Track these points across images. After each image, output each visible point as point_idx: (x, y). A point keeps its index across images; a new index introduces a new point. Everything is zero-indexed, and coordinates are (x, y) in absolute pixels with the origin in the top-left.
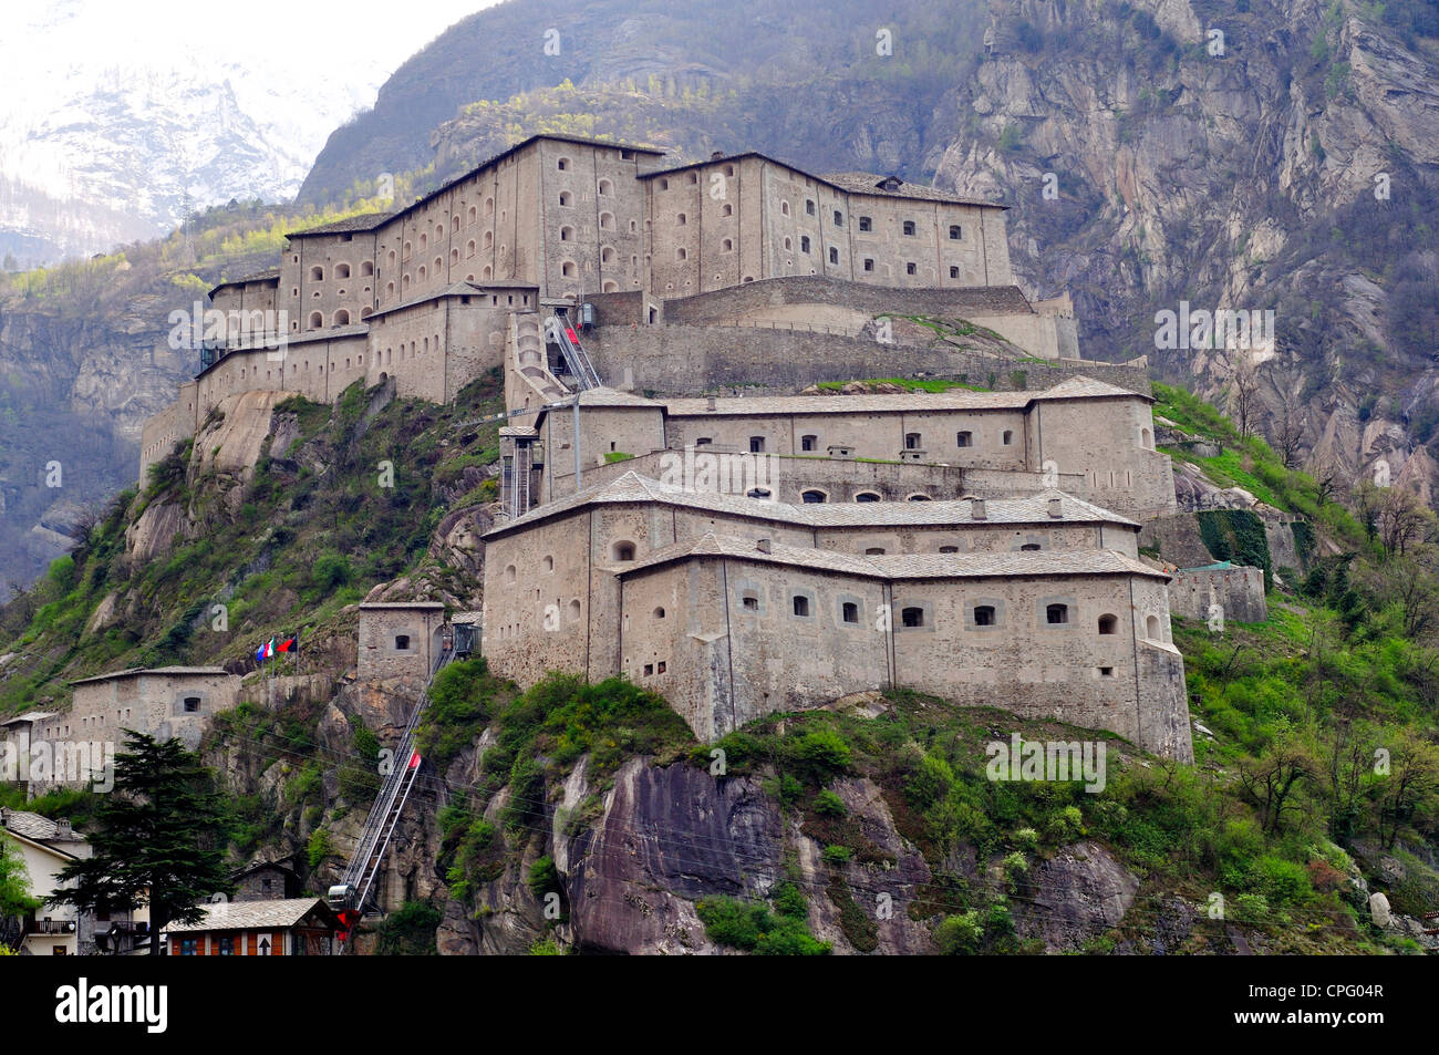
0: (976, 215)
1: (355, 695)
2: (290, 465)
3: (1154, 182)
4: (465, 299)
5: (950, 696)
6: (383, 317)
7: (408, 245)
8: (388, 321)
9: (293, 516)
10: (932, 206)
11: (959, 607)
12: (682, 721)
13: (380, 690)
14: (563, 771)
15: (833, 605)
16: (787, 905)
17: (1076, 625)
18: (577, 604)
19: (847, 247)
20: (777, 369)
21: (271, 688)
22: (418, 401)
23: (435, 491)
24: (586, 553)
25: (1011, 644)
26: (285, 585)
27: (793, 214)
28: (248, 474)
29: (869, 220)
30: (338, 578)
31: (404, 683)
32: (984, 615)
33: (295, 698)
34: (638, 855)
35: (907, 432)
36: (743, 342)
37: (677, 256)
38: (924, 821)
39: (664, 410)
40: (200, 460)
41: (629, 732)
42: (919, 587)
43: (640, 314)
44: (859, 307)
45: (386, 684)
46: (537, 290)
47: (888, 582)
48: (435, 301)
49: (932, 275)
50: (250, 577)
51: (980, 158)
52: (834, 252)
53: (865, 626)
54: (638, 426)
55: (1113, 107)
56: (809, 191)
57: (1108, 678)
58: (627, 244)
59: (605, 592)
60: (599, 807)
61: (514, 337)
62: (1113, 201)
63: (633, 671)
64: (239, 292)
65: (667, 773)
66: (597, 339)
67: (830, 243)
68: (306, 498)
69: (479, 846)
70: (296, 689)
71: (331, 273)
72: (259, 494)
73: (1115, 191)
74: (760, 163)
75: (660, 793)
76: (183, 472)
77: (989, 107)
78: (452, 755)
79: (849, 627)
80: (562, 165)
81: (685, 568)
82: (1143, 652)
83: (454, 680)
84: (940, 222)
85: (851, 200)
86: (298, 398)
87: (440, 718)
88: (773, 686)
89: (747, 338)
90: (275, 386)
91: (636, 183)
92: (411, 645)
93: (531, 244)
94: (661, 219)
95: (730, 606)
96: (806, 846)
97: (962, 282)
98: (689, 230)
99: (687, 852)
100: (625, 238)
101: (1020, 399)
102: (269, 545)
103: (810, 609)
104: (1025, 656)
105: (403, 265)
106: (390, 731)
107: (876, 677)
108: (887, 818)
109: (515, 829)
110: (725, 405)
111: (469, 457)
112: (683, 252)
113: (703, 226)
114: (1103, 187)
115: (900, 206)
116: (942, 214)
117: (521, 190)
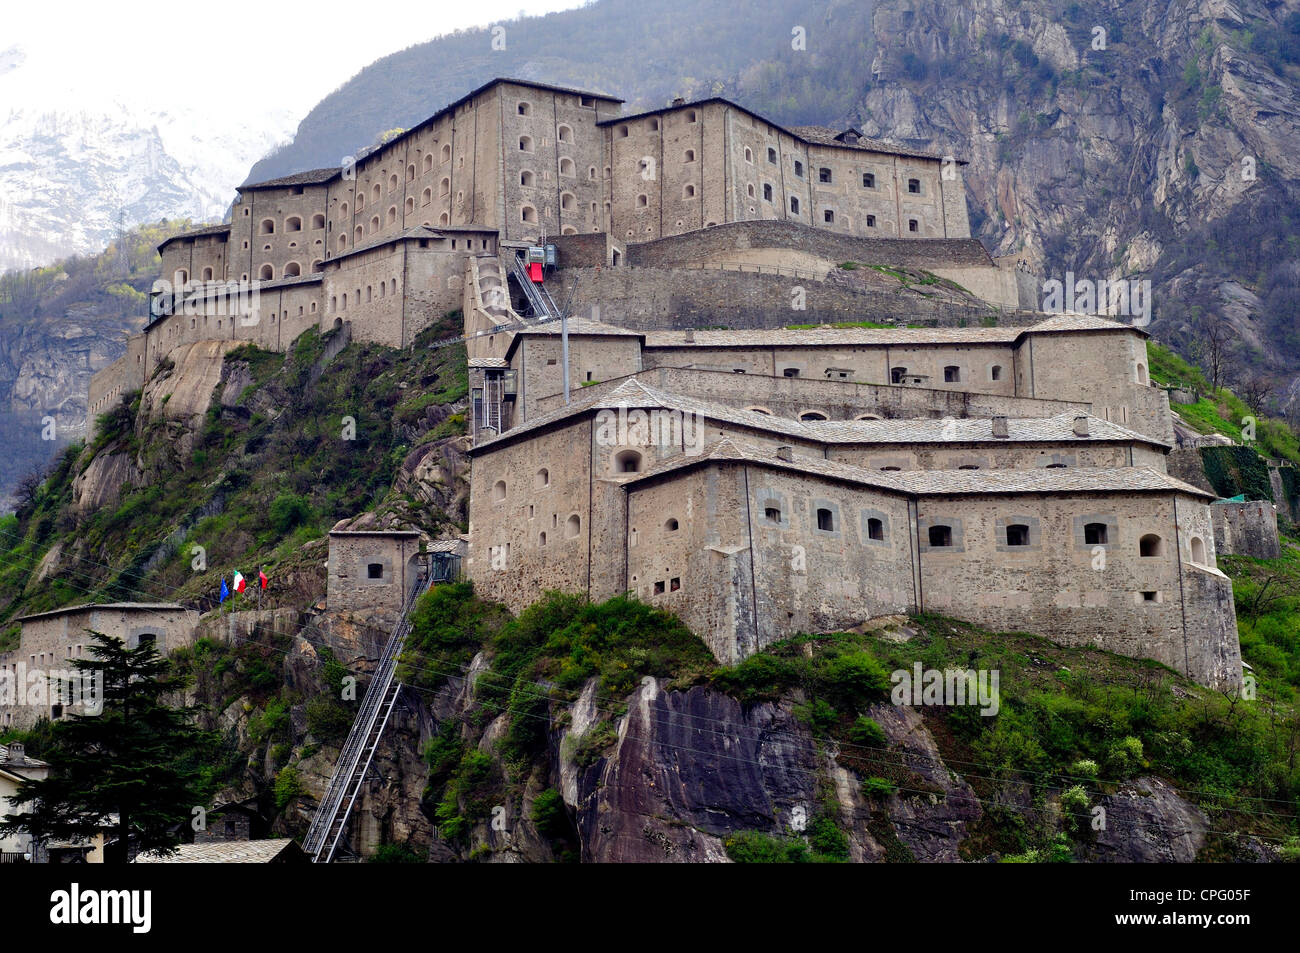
0: (933, 169)
1: (325, 626)
2: (242, 412)
3: (1033, 199)
4: (424, 243)
5: (981, 621)
6: (338, 262)
7: (361, 196)
8: (344, 266)
9: (247, 459)
10: (891, 159)
11: (990, 525)
12: (699, 641)
13: (351, 621)
14: (569, 695)
15: (858, 519)
16: (824, 843)
17: (1117, 547)
18: (576, 520)
19: (807, 197)
20: (744, 312)
21: (232, 623)
22: (375, 346)
23: (397, 430)
24: (587, 465)
25: (1047, 566)
26: (240, 527)
27: (756, 161)
28: (199, 421)
29: (829, 171)
30: (296, 518)
31: (377, 614)
32: (1017, 535)
33: (257, 634)
34: (658, 785)
35: (893, 365)
36: (709, 284)
37: (637, 202)
38: (971, 751)
39: (641, 340)
40: (150, 408)
41: (643, 653)
42: (947, 504)
43: (604, 257)
44: (823, 254)
45: (357, 615)
46: (496, 234)
47: (913, 498)
48: (393, 245)
49: (891, 227)
50: (203, 520)
52: (795, 202)
53: (890, 545)
54: (615, 355)
55: (994, 130)
56: (771, 140)
57: (1152, 604)
58: (587, 191)
59: (608, 505)
60: (612, 733)
61: (475, 278)
62: (995, 217)
63: (641, 588)
64: (188, 246)
65: (686, 698)
66: (560, 282)
67: (791, 193)
68: (260, 441)
69: (474, 779)
70: (258, 624)
72: (210, 440)
73: (996, 208)
74: (723, 108)
75: (679, 720)
76: (132, 422)
77: (876, 131)
78: (439, 683)
79: (874, 545)
80: (522, 110)
81: (702, 475)
82: (1189, 576)
83: (439, 604)
84: (899, 176)
85: (811, 152)
86: (250, 345)
87: (425, 642)
88: (797, 605)
89: (713, 280)
90: (227, 336)
91: (596, 130)
92: (385, 574)
93: (490, 188)
94: (622, 165)
95: (752, 516)
96: (843, 776)
97: (921, 234)
99: (711, 782)
100: (584, 184)
101: (1010, 334)
102: (222, 488)
103: (835, 523)
104: (1062, 580)
105: (356, 216)
106: (362, 664)
107: (903, 600)
108: (931, 748)
109: (516, 759)
110: (702, 338)
111: (432, 396)
112: (643, 199)
113: (665, 172)
114: (985, 204)
115: (860, 159)
116: (901, 167)
117: (480, 135)
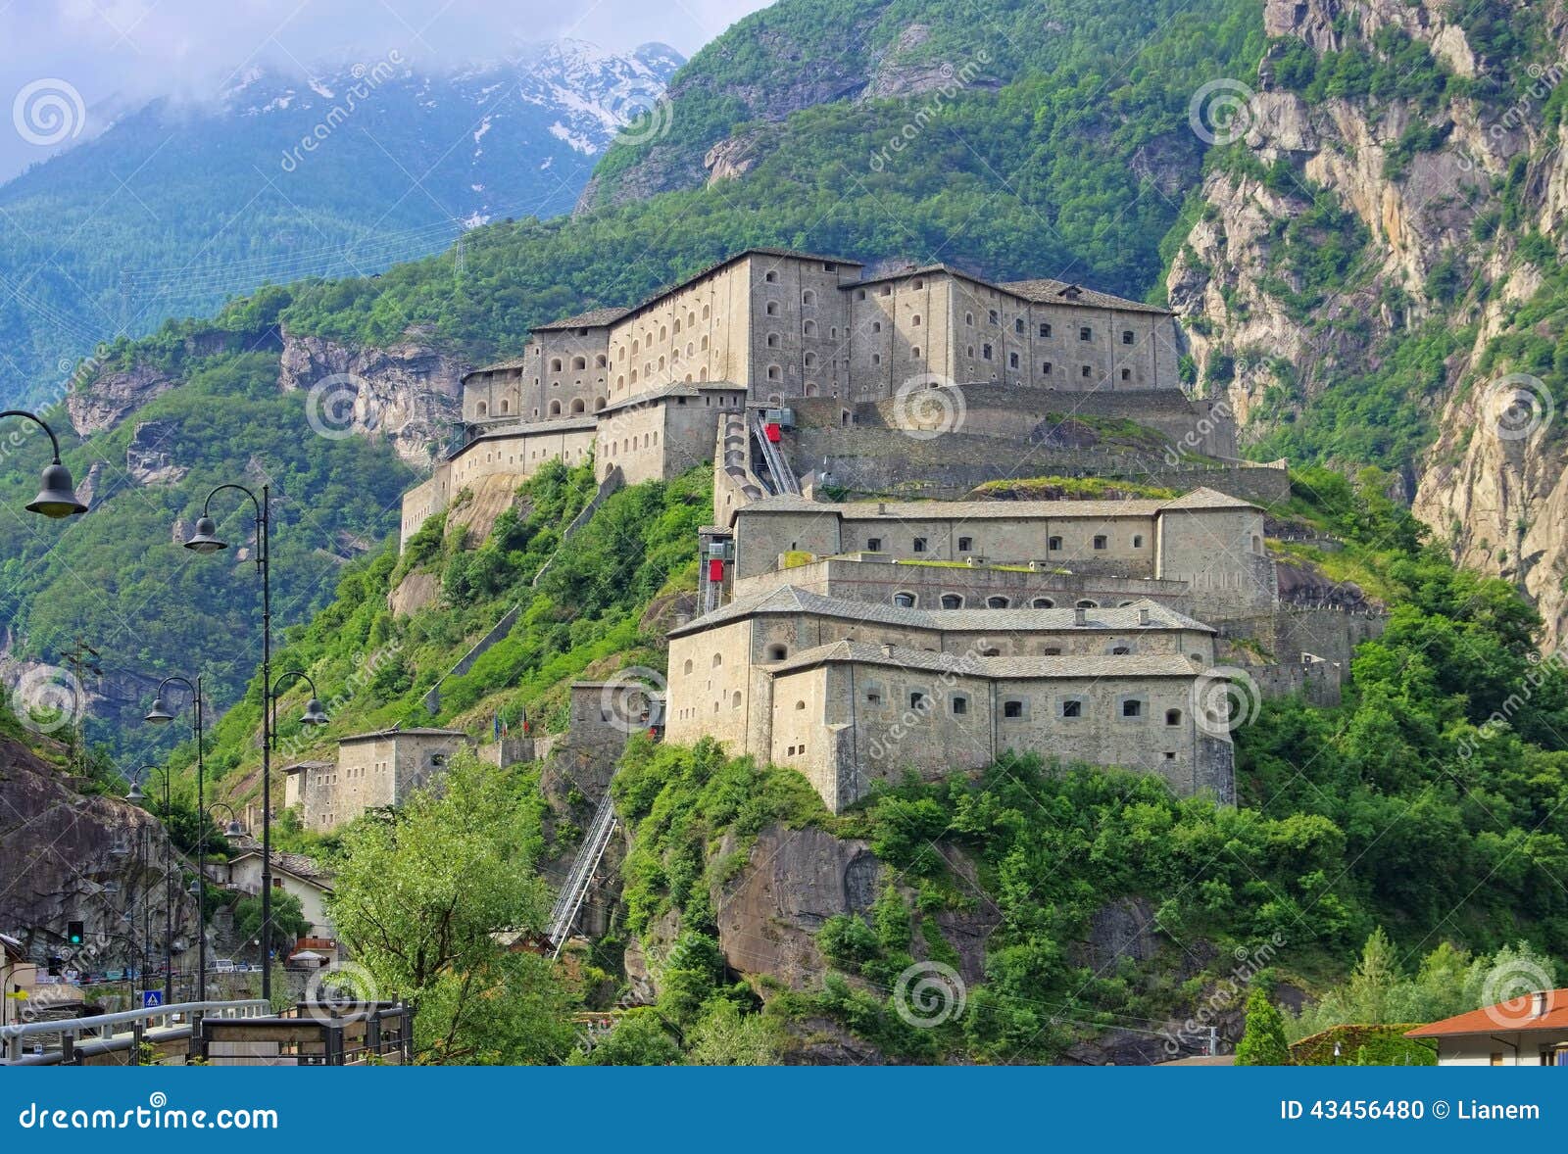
0: (1148, 321)
1: (567, 759)
3: (1418, 222)
4: (683, 400)
7: (636, 341)
8: (615, 417)
10: (1108, 314)
11: (1052, 701)
12: (816, 793)
13: (587, 755)
15: (945, 699)
17: (1148, 718)
18: (738, 695)
19: (1027, 352)
20: (954, 468)
24: (747, 654)
25: (1093, 732)
27: (977, 324)
29: (1049, 327)
31: (606, 751)
32: (1072, 709)
33: (522, 757)
35: (1051, 535)
36: (924, 444)
37: (872, 360)
39: (839, 515)
42: (1019, 685)
43: (834, 417)
44: (1031, 410)
45: (592, 751)
46: (745, 391)
47: (994, 680)
48: (657, 401)
49: (1108, 378)
51: (1248, 193)
52: (1015, 358)
53: (972, 717)
54: (816, 528)
55: (1382, 143)
56: (993, 302)
57: (1171, 761)
58: (828, 349)
59: (760, 686)
61: (721, 437)
62: (1378, 239)
63: (779, 752)
64: (487, 380)
66: (796, 440)
67: (1011, 349)
70: (522, 750)
71: (568, 364)
72: (497, 566)
73: (1380, 228)
74: (946, 279)
76: (437, 545)
77: (1260, 140)
79: (959, 718)
80: (770, 278)
81: (821, 670)
82: (1201, 740)
84: (1114, 329)
85: (1032, 309)
88: (890, 766)
90: (517, 470)
91: (838, 293)
93: (741, 350)
94: (859, 327)
95: (857, 701)
97: (1133, 385)
98: (883, 337)
100: (826, 343)
101: (1148, 508)
104: (1103, 743)
105: (632, 359)
107: (980, 757)
110: (893, 510)
112: (877, 358)
113: (895, 334)
114: (1369, 224)
115: (1078, 314)
116: (1117, 320)
117: (734, 299)
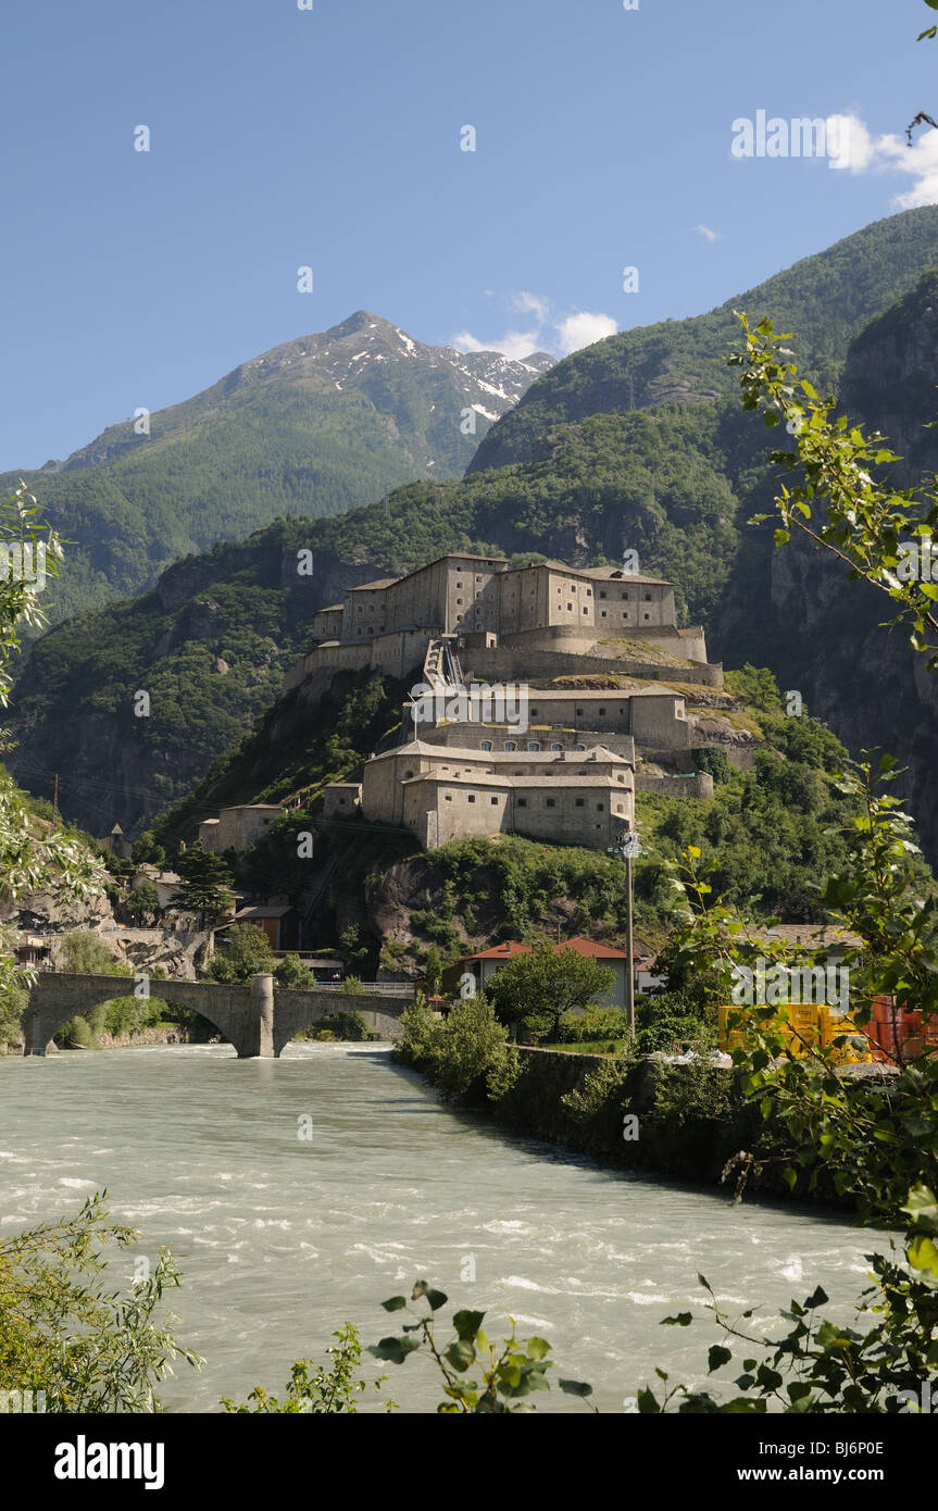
4: (412, 632)
6: (378, 637)
8: (380, 639)
10: (637, 586)
11: (541, 799)
15: (487, 798)
17: (588, 808)
18: (391, 794)
19: (593, 606)
20: (544, 669)
22: (391, 677)
24: (395, 775)
25: (561, 814)
27: (564, 593)
29: (606, 593)
32: (551, 803)
35: (577, 708)
40: (302, 698)
42: (525, 791)
43: (486, 642)
44: (590, 638)
46: (444, 628)
47: (514, 789)
48: (399, 632)
49: (636, 619)
52: (585, 610)
53: (501, 806)
56: (573, 582)
57: (599, 829)
59: (399, 791)
61: (429, 653)
66: (466, 654)
67: (583, 605)
71: (366, 608)
74: (546, 571)
79: (494, 807)
80: (459, 569)
82: (614, 819)
84: (641, 593)
85: (597, 584)
90: (336, 665)
91: (495, 576)
93: (443, 606)
95: (439, 799)
97: (649, 623)
98: (516, 599)
99: (411, 895)
100: (487, 602)
101: (627, 695)
103: (476, 801)
104: (566, 820)
112: (513, 610)
113: (523, 598)
115: (621, 586)
116: (642, 589)
117: (441, 580)
